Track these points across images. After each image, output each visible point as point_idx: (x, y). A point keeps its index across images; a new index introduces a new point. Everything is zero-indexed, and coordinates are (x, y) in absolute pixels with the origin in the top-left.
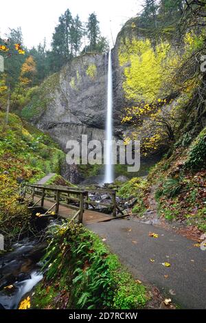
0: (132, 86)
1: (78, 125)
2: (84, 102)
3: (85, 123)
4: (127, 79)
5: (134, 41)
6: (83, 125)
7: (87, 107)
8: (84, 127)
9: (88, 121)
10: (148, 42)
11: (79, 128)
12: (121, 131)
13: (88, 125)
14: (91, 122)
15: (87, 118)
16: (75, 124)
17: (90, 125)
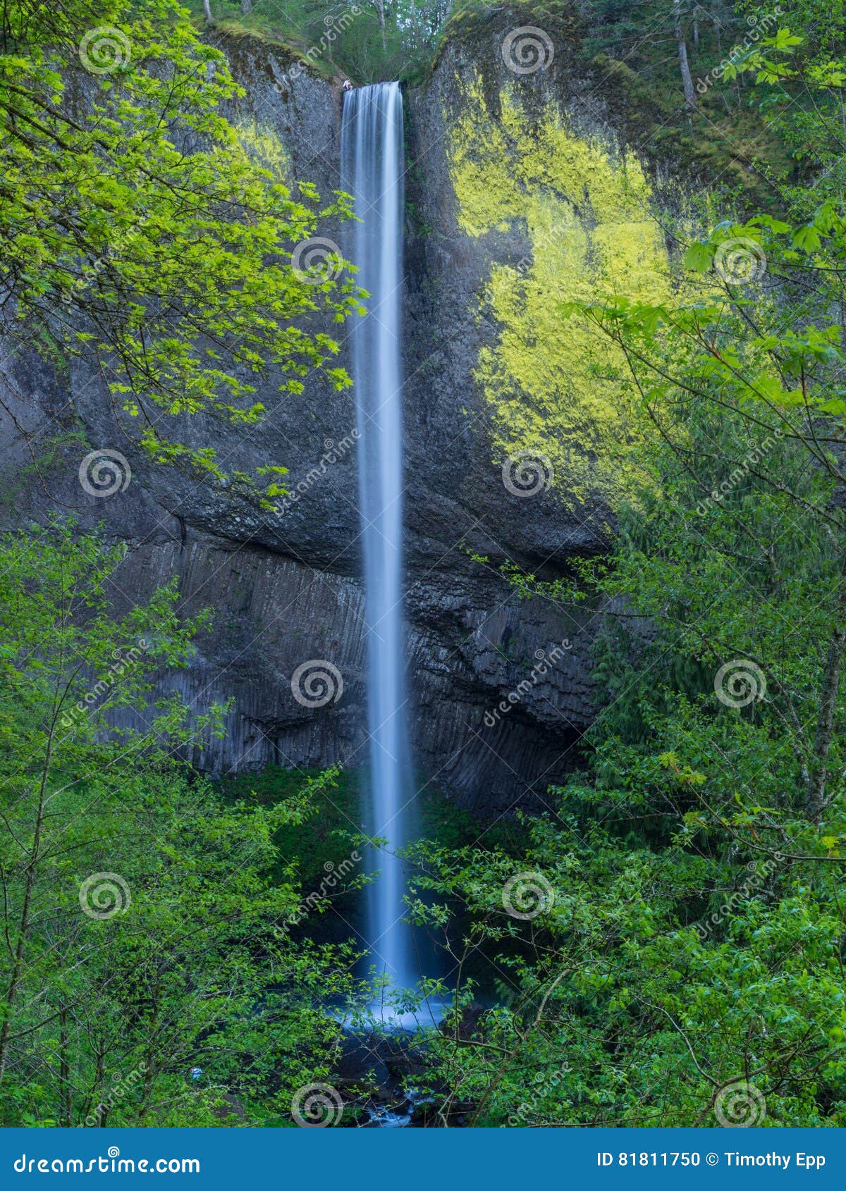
0: (535, 390)
3: (202, 524)
4: (505, 337)
5: (554, 131)
6: (184, 539)
9: (221, 517)
10: (635, 169)
11: (154, 560)
12: (456, 606)
13: (223, 540)
14: (246, 526)
15: (217, 501)
16: (127, 538)
17: (236, 540)
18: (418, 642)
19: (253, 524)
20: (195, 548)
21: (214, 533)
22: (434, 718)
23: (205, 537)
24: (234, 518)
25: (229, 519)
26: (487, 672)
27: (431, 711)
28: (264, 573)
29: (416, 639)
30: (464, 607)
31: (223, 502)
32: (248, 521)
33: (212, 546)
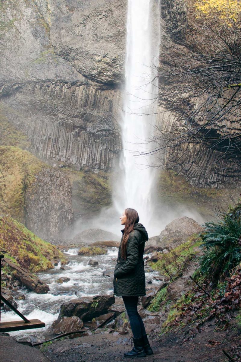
1: (74, 84)
2: (89, 25)
6: (87, 84)
7: (97, 38)
8: (92, 90)
9: (100, 73)
11: (76, 92)
12: (186, 97)
13: (101, 84)
14: (108, 76)
15: (97, 66)
16: (66, 83)
17: (105, 84)
18: (174, 119)
19: (110, 74)
20: (91, 88)
21: (97, 82)
22: (181, 151)
23: (94, 83)
24: (103, 73)
25: (102, 74)
26: (200, 120)
27: (180, 148)
28: (116, 97)
29: (174, 118)
30: (190, 96)
31: (99, 67)
32: (109, 73)
33: (97, 87)
